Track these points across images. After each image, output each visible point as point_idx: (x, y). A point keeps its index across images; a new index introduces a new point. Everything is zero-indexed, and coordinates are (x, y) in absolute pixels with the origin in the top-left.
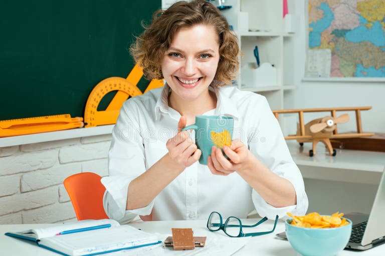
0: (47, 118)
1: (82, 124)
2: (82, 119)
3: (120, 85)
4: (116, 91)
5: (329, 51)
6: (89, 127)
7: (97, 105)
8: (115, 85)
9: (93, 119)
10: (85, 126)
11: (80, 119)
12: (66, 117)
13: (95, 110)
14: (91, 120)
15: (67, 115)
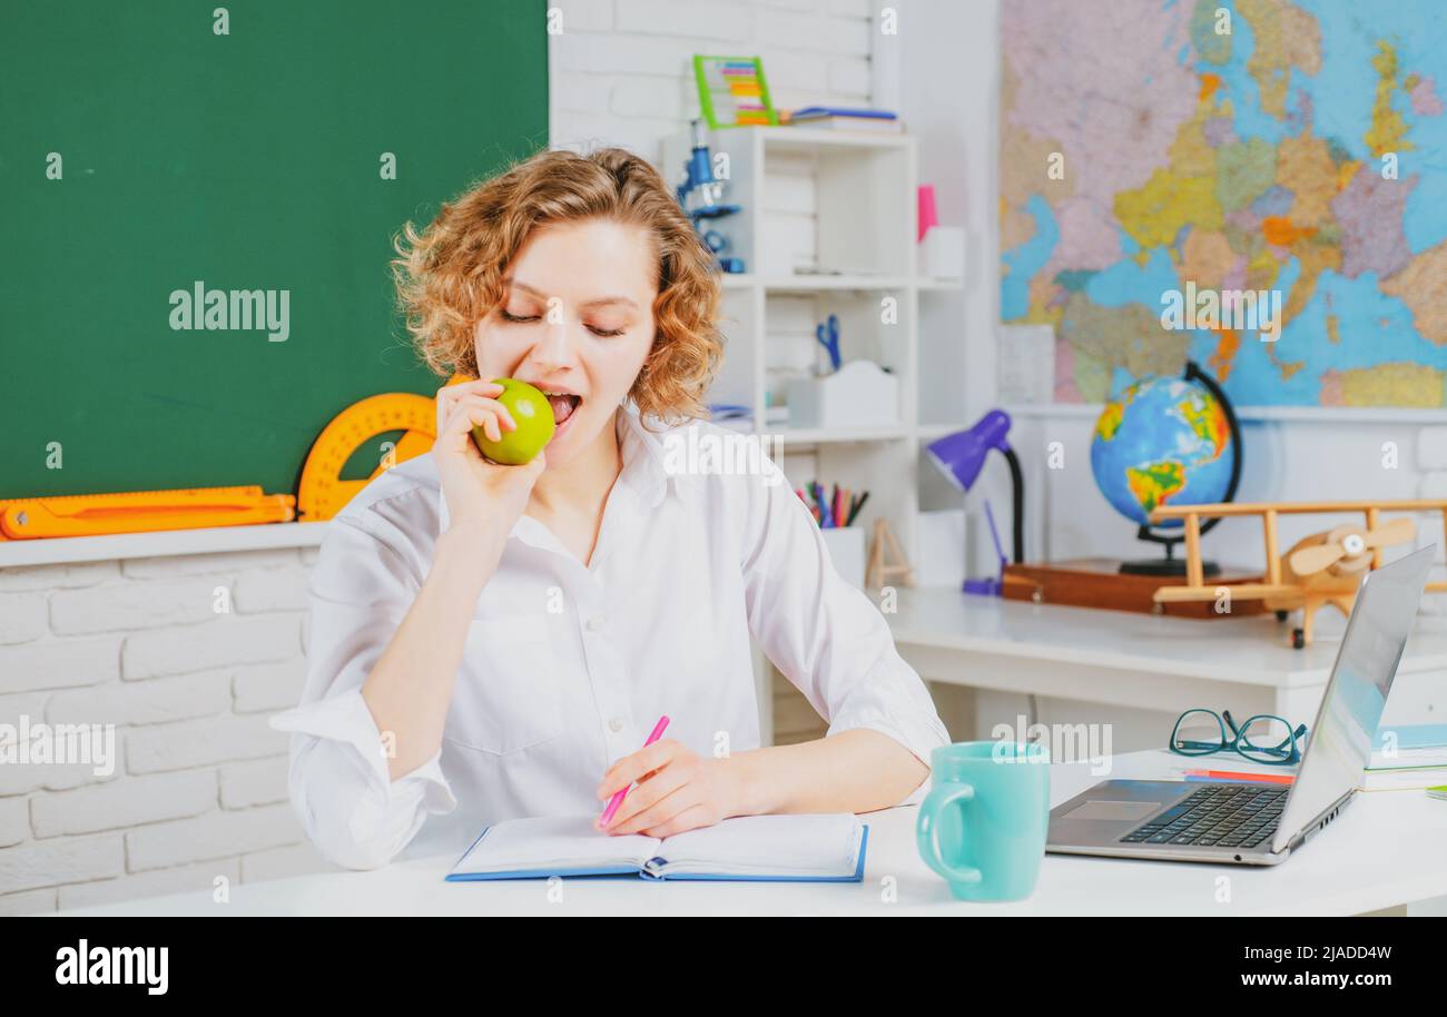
0: (191, 494)
1: (289, 514)
2: (291, 500)
3: (412, 414)
4: (404, 431)
5: (1047, 330)
6: (312, 520)
7: (338, 465)
8: (398, 416)
9: (325, 502)
10: (301, 518)
11: (284, 501)
12: (248, 493)
13: (333, 478)
14: (317, 502)
15: (252, 488)
